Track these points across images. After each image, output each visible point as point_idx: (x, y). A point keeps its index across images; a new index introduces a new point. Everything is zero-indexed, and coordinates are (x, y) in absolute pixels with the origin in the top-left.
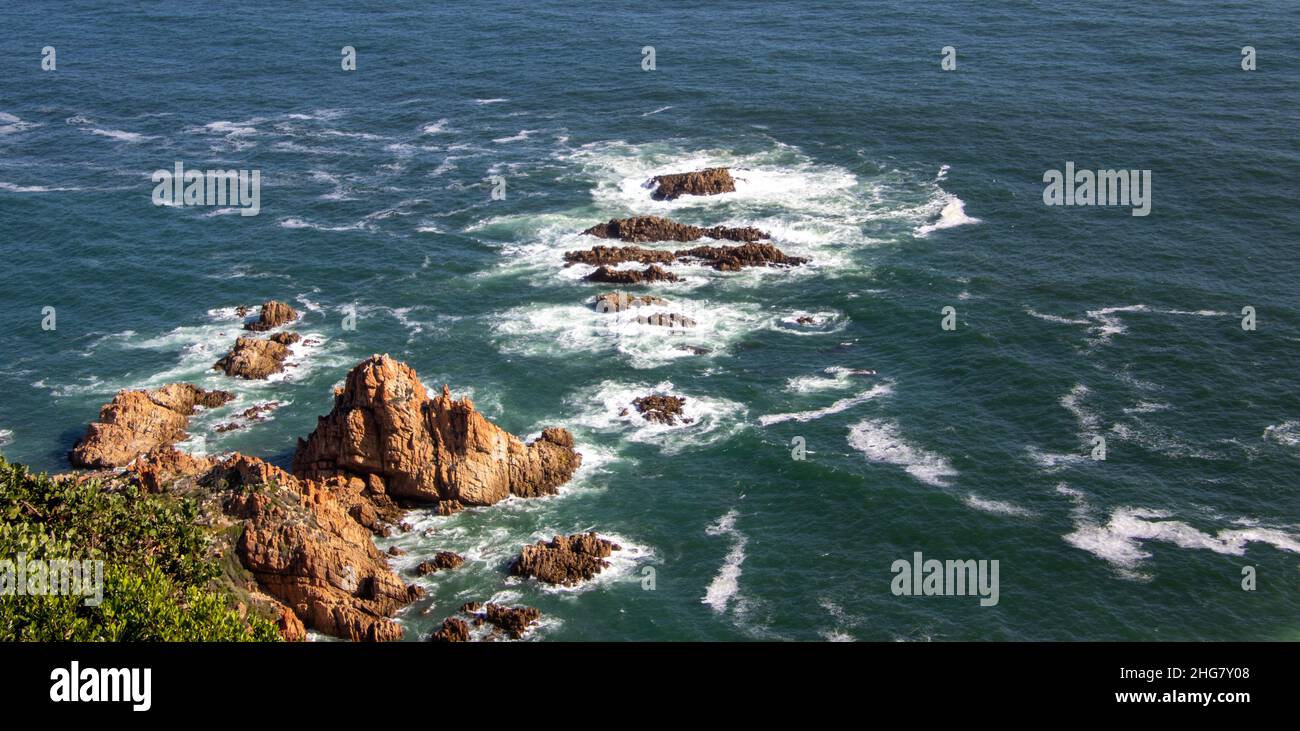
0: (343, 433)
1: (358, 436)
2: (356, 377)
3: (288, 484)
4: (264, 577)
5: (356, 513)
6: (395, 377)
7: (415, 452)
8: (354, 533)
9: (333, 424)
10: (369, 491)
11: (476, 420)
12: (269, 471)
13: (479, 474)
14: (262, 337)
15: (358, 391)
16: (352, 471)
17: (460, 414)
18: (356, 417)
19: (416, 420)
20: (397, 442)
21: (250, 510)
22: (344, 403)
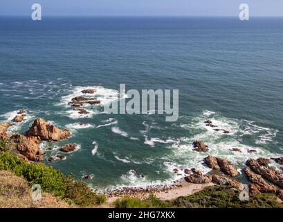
0: (33, 130)
1: (36, 130)
2: (35, 121)
3: (25, 138)
4: (21, 152)
5: (36, 142)
6: (42, 121)
7: (45, 132)
8: (35, 145)
9: (32, 129)
10: (38, 139)
11: (55, 127)
12: (21, 136)
13: (55, 136)
14: (20, 115)
15: (35, 123)
16: (35, 136)
17: (52, 127)
18: (35, 127)
19: (45, 128)
20: (42, 131)
21: (19, 142)
22: (33, 125)
